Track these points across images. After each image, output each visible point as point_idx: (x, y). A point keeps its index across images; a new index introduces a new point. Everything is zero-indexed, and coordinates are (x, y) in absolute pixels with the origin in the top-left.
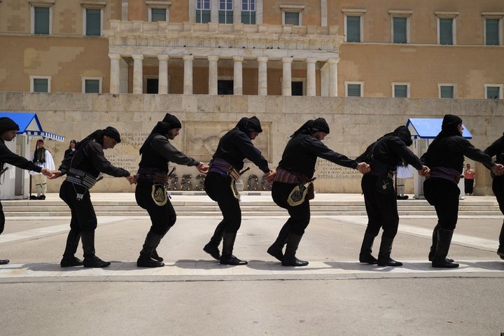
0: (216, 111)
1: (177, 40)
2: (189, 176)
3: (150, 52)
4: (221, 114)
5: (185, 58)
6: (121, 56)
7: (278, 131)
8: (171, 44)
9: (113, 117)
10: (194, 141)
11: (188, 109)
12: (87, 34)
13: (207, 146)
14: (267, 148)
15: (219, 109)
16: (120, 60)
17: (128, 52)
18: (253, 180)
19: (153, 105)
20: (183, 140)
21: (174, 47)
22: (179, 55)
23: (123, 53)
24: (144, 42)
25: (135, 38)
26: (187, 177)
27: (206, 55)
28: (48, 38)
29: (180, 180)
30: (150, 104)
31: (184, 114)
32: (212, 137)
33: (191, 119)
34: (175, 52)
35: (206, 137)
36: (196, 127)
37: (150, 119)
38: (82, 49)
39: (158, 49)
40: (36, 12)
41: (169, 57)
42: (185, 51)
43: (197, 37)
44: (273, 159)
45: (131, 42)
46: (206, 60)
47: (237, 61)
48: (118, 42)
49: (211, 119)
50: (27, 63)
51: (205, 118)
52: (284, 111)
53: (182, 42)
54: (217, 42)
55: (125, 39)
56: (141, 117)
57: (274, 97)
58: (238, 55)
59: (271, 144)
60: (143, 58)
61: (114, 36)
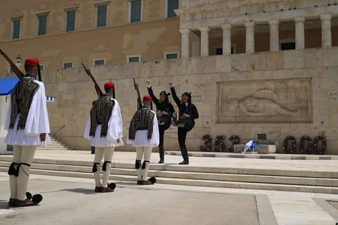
0: (251, 69)
1: (238, 9)
2: (222, 137)
3: (214, 23)
4: (256, 72)
5: (247, 24)
6: (190, 30)
7: (319, 87)
8: (233, 14)
9: (155, 82)
10: (229, 101)
11: (222, 70)
12: (168, 16)
13: (242, 107)
14: (307, 107)
15: (253, 67)
16: (190, 34)
17: (197, 26)
18: (290, 141)
19: (190, 68)
20: (218, 100)
21: (236, 16)
22: (241, 23)
23: (190, 27)
24: (209, 16)
25: (202, 12)
26: (220, 138)
27: (266, 20)
28: (140, 23)
29: (214, 141)
30: (187, 67)
31: (219, 74)
32: (247, 97)
33: (225, 80)
34: (237, 21)
35: (241, 98)
36: (231, 87)
37: (187, 82)
38: (164, 29)
39: (222, 20)
40: (132, 5)
41: (232, 25)
42: (247, 19)
43: (257, 4)
44: (314, 119)
45: (198, 16)
46: (267, 25)
47: (298, 21)
48: (188, 18)
49: (246, 79)
50: (125, 46)
51: (239, 77)
52: (326, 65)
53: (243, 10)
54: (277, 6)
55: (193, 15)
56: (179, 80)
57: (314, 50)
58: (299, 16)
59: (311, 102)
60: (209, 30)
61: (184, 13)
